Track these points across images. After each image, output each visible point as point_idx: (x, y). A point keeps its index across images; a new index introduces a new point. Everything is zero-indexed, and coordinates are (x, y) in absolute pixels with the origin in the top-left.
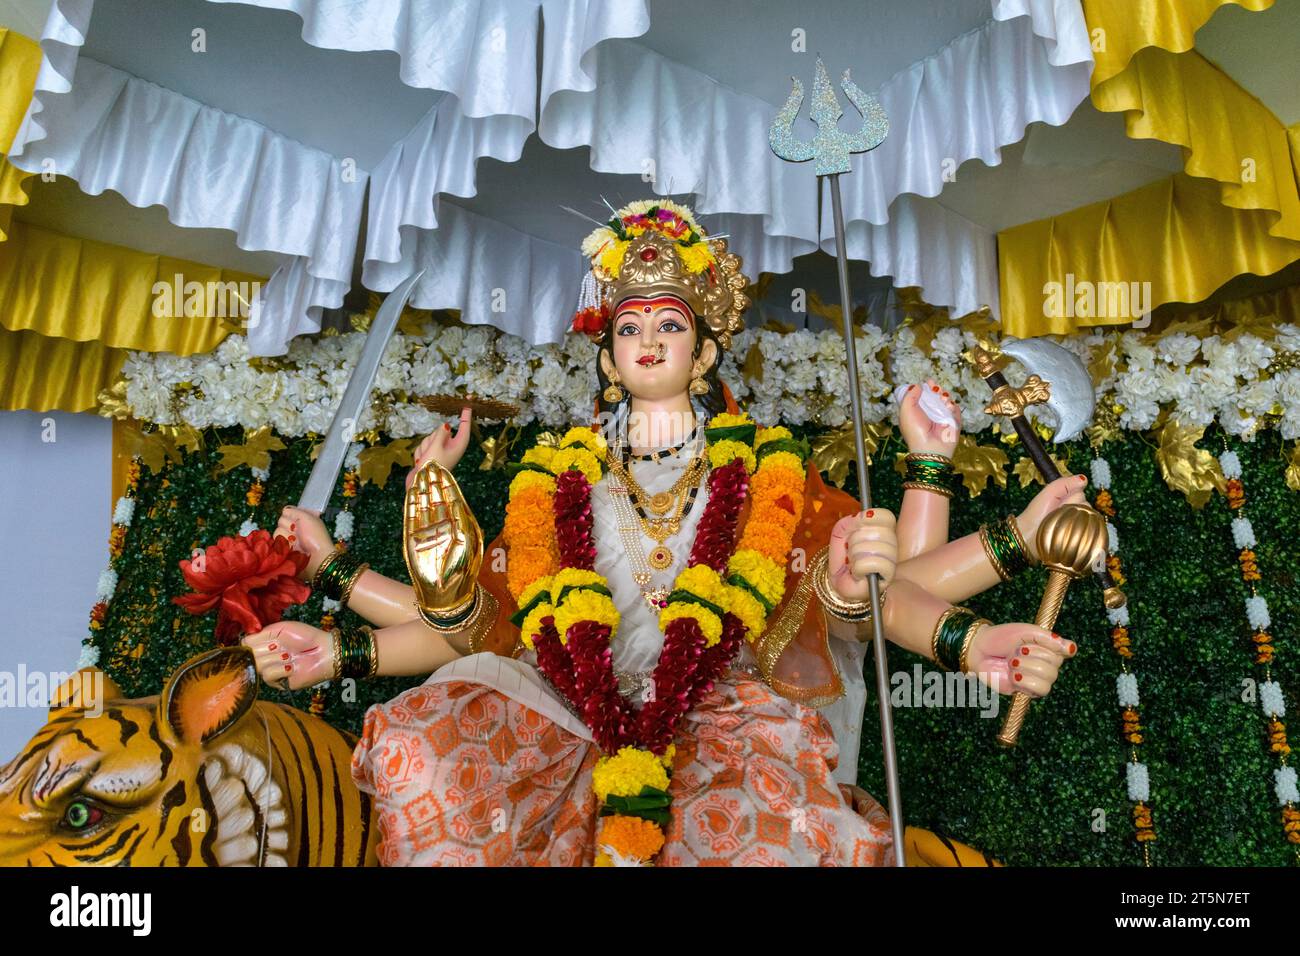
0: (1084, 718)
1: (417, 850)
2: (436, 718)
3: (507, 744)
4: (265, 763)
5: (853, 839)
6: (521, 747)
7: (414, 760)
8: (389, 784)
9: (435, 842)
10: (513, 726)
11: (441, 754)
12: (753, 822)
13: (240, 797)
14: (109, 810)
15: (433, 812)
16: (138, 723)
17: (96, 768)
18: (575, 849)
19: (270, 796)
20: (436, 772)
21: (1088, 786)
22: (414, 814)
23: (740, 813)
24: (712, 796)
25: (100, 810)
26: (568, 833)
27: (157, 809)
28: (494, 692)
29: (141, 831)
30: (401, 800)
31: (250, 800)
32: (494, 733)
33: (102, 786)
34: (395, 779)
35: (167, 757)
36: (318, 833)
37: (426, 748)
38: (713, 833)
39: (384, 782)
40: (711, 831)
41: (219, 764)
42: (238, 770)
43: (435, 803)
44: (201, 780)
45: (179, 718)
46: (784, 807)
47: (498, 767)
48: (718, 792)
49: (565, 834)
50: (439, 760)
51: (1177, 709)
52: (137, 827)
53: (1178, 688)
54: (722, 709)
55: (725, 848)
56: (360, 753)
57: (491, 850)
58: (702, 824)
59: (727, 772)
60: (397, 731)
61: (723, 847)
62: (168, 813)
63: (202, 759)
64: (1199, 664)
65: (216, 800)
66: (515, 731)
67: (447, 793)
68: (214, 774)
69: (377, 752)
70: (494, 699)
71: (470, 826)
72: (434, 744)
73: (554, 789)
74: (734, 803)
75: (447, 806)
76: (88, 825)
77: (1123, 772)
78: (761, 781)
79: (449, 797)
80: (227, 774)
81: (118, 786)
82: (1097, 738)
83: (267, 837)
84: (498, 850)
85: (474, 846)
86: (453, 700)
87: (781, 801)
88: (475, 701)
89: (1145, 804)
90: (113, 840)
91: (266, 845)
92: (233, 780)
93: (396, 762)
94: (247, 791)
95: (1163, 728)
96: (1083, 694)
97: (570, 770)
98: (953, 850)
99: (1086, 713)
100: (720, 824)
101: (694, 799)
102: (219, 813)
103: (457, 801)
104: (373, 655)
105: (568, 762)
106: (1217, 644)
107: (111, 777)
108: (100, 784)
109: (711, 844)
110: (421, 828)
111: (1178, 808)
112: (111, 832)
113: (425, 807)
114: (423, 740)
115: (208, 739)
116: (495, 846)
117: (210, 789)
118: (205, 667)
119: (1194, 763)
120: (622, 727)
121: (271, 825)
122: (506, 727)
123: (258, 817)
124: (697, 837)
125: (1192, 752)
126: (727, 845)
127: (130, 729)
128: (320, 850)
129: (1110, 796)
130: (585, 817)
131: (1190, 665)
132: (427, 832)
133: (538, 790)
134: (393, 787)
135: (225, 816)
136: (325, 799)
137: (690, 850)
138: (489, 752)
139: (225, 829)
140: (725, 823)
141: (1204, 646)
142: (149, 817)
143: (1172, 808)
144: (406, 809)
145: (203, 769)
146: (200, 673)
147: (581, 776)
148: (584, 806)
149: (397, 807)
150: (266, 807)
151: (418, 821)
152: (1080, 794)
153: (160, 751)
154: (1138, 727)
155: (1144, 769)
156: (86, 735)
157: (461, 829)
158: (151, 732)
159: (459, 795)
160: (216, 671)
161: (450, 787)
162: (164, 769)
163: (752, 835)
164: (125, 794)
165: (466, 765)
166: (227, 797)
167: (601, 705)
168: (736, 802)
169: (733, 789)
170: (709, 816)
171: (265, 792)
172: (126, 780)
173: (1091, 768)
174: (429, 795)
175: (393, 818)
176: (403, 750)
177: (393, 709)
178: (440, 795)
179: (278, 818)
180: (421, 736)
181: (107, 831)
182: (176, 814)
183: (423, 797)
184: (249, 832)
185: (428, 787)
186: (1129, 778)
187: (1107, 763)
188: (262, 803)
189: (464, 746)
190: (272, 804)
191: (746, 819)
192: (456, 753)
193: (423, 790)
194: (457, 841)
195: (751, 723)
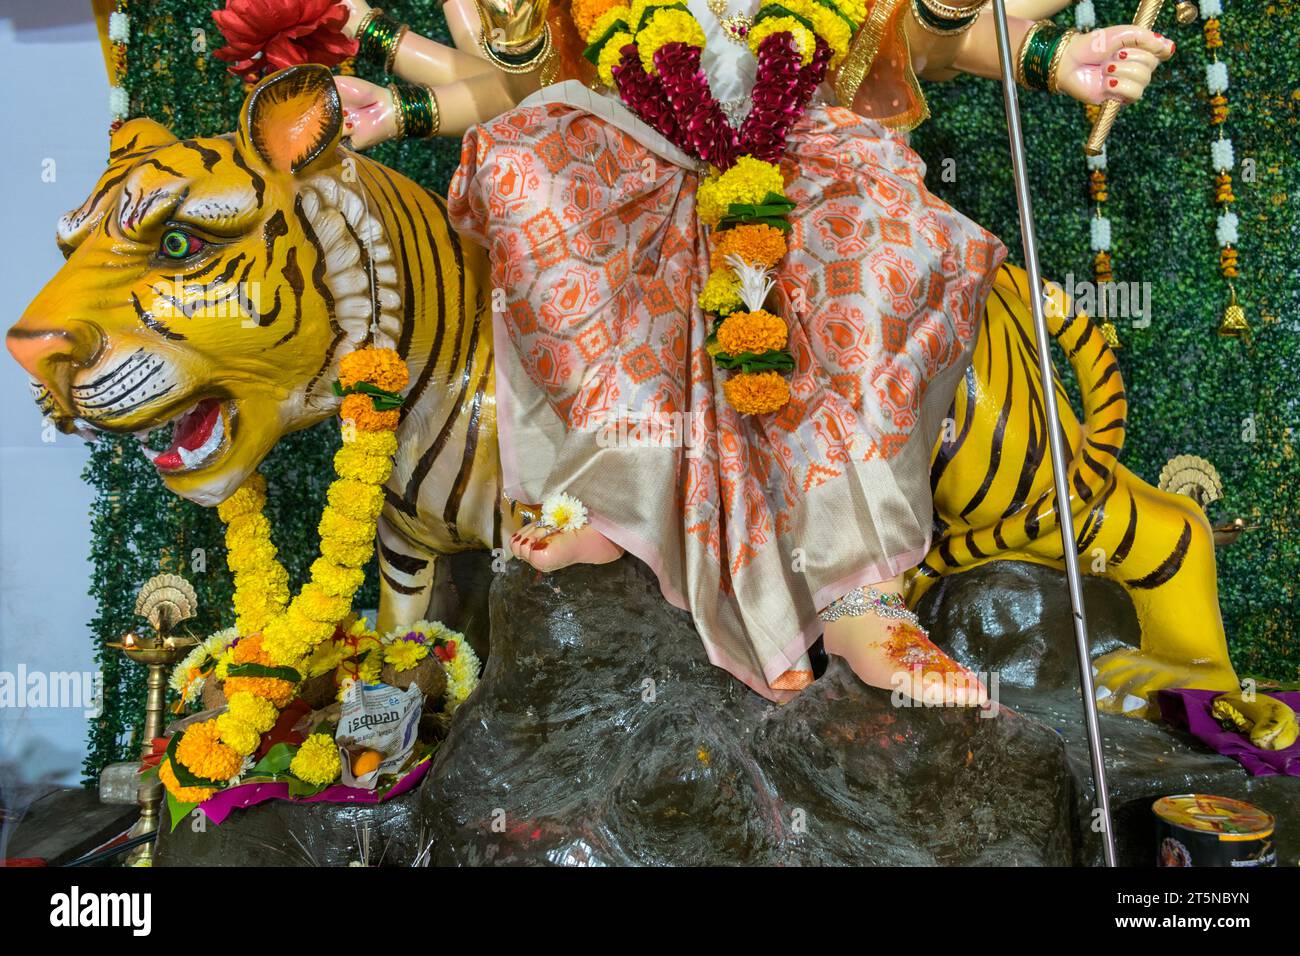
0: (1054, 182)
1: (541, 268)
2: (544, 134)
3: (612, 168)
4: (360, 197)
5: (966, 240)
6: (623, 172)
7: (528, 177)
8: (504, 204)
9: (559, 260)
10: (615, 151)
11: (554, 172)
12: (876, 226)
13: (342, 230)
14: (210, 238)
15: (553, 230)
16: (218, 151)
17: (186, 192)
18: (685, 270)
19: (372, 230)
20: (552, 189)
21: (1054, 241)
22: (535, 233)
23: (861, 217)
24: (829, 205)
25: (200, 239)
26: (677, 255)
27: (260, 235)
28: (591, 116)
29: (248, 260)
30: (521, 218)
31: (352, 232)
32: (598, 154)
33: (197, 211)
34: (510, 197)
35: (259, 185)
36: (419, 273)
37: (538, 165)
38: (838, 238)
39: (498, 202)
40: (834, 236)
41: (315, 196)
42: (335, 202)
43: (554, 220)
44: (299, 210)
45: (263, 144)
46: (900, 212)
47: (608, 189)
48: (835, 200)
49: (675, 256)
50: (553, 177)
51: (1137, 170)
52: (243, 256)
53: (1140, 151)
54: (816, 131)
55: (853, 250)
56: (459, 184)
57: (612, 269)
58: (824, 231)
59: (839, 184)
60: (504, 147)
61: (850, 249)
62: (272, 245)
63: (296, 188)
64: (1158, 129)
65: (318, 231)
66: (616, 156)
67: (565, 210)
68: (311, 205)
69: (485, 173)
70: (592, 124)
71: (591, 244)
72: (546, 161)
73: (659, 213)
74: (854, 210)
75: (566, 224)
76: (188, 254)
77: (1087, 227)
78: (875, 189)
79: (567, 215)
80: (324, 206)
81: (215, 212)
82: (1064, 199)
83: (375, 272)
84: (617, 269)
85: (596, 264)
86: (556, 119)
87: (898, 206)
88: (574, 122)
89: (1106, 253)
90: (221, 268)
91: (376, 280)
92: (332, 212)
93: (510, 177)
94: (348, 226)
95: (1124, 187)
96: (1056, 162)
97: (671, 196)
98: (1008, 271)
99: (1057, 179)
100: (843, 230)
101: (812, 209)
102: (324, 243)
103: (575, 220)
104: (435, 111)
105: (668, 188)
106: (1176, 111)
107: (205, 201)
108: (192, 209)
109: (836, 248)
110: (545, 245)
111: (1133, 254)
112: (217, 262)
113: (544, 225)
114: (535, 157)
115: (300, 167)
116: (615, 265)
117: (310, 220)
118: (281, 87)
119: (1146, 216)
120: (737, 139)
121: (377, 261)
122: (607, 150)
123: (364, 253)
124: (820, 243)
125: (1146, 208)
126: (854, 247)
127: (211, 158)
128: (423, 290)
129: (1074, 248)
130: (690, 241)
131: (1151, 131)
132: (551, 249)
133: (646, 214)
134: (508, 205)
135: (330, 250)
136: (420, 242)
137: (813, 255)
138: (596, 173)
139: (333, 262)
140: (848, 228)
141: (1163, 113)
142: (253, 246)
143: (1126, 255)
144: (525, 227)
145: (298, 199)
146: (278, 94)
147: (680, 203)
148: (687, 231)
149: (515, 225)
150: (369, 241)
151: (539, 239)
152: (1048, 248)
153: (251, 178)
154: (1104, 187)
155: (1108, 222)
156: (164, 163)
157: (582, 247)
158: (235, 160)
159: (577, 213)
160: (295, 92)
161: (567, 204)
162: (260, 196)
163: (877, 236)
164: (223, 221)
165: (578, 184)
166: (330, 230)
167: (708, 121)
168: (857, 208)
169: (851, 197)
170: (830, 222)
171: (366, 225)
172: (223, 206)
173: (1058, 225)
174: (547, 212)
175: (513, 238)
176: (515, 167)
177: (495, 126)
178: (559, 213)
179: (382, 253)
180: (532, 153)
181: (213, 260)
182: (281, 244)
183: (543, 214)
184: (357, 265)
185: (546, 205)
186: (1093, 231)
187: (1073, 220)
188: (364, 237)
189: (574, 165)
190: (375, 239)
191: (869, 223)
192: (567, 171)
193: (541, 208)
194: (579, 259)
195: (850, 142)
